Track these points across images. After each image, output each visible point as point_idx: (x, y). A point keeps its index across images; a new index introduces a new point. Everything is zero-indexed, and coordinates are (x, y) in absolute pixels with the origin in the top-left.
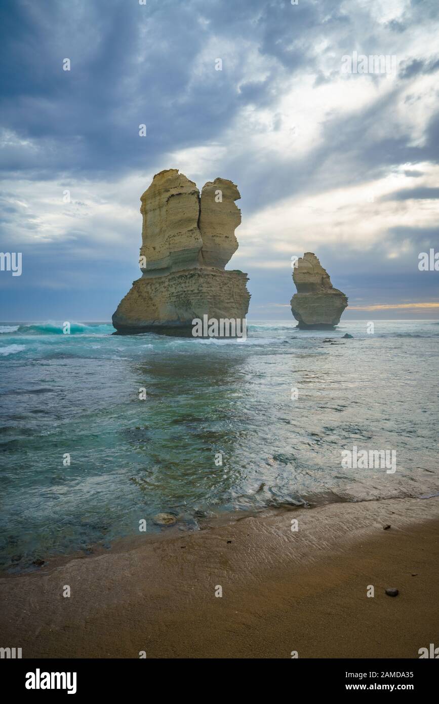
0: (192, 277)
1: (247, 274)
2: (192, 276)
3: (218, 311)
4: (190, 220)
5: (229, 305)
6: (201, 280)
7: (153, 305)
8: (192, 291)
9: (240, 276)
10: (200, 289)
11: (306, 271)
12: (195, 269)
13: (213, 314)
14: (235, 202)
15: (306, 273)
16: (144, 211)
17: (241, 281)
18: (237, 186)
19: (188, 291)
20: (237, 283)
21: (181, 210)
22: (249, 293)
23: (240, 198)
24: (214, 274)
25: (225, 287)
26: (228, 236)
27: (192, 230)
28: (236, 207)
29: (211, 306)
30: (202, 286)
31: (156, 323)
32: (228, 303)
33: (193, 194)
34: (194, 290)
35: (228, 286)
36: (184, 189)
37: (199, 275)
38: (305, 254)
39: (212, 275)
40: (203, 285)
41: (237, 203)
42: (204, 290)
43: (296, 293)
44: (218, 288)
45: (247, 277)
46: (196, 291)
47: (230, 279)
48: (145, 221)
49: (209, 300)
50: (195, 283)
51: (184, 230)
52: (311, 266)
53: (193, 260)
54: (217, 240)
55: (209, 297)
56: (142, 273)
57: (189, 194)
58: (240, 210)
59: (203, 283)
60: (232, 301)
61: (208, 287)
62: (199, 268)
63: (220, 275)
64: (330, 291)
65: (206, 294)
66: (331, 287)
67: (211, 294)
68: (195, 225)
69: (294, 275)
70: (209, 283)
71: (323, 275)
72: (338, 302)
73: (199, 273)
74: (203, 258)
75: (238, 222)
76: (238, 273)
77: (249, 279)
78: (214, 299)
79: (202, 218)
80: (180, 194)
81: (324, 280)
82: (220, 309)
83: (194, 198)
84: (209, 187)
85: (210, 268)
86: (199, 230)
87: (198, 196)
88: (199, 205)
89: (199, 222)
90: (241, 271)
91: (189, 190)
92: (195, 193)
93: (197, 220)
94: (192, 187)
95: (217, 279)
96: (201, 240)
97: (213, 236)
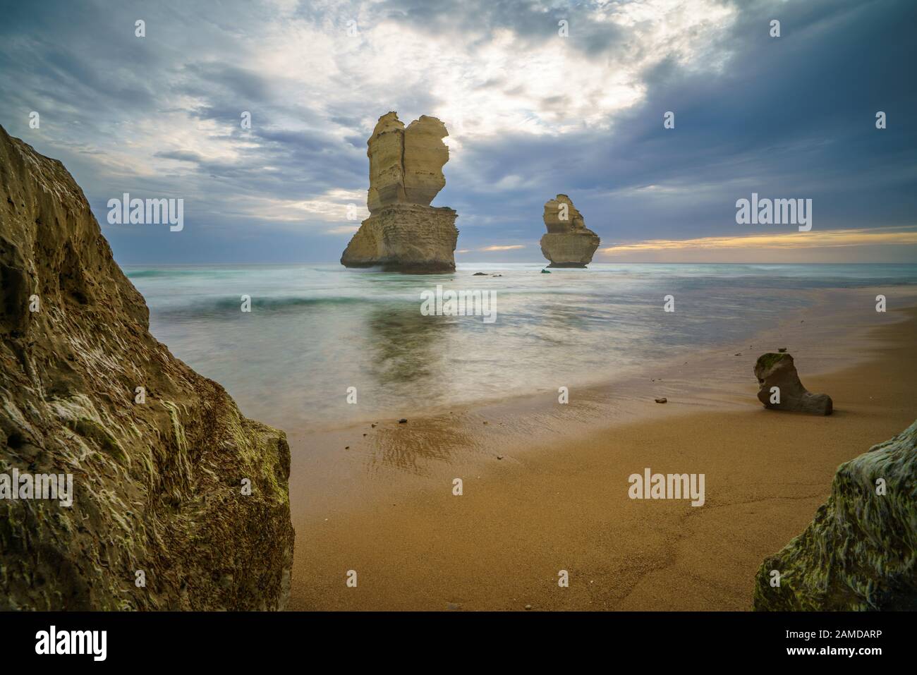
0: (389, 214)
1: (455, 211)
2: (390, 212)
3: (412, 246)
4: (392, 158)
5: (424, 241)
6: (397, 216)
7: (374, 243)
8: (390, 227)
9: (449, 213)
10: (395, 224)
11: (556, 212)
12: (392, 205)
13: (408, 249)
14: (442, 139)
15: (556, 214)
16: (370, 155)
17: (448, 218)
18: (444, 123)
19: (387, 227)
20: (444, 220)
21: (385, 149)
22: (457, 229)
23: (447, 135)
24: (413, 210)
25: (424, 223)
26: (434, 173)
27: (392, 168)
28: (444, 144)
29: (404, 241)
30: (396, 222)
31: (374, 260)
32: (424, 239)
33: (396, 132)
35: (429, 222)
36: (389, 128)
37: (395, 212)
38: (558, 196)
39: (411, 211)
40: (398, 221)
41: (445, 140)
42: (398, 226)
43: (546, 232)
44: (415, 224)
45: (456, 214)
46: (392, 227)
47: (434, 216)
48: (371, 163)
49: (402, 236)
50: (392, 219)
51: (387, 169)
53: (394, 197)
54: (422, 177)
55: (403, 233)
56: (370, 213)
57: (392, 132)
58: (448, 147)
59: (399, 219)
60: (431, 237)
61: (403, 223)
62: (397, 204)
63: (420, 211)
64: (581, 232)
65: (399, 230)
66: (582, 228)
67: (405, 230)
68: (398, 162)
69: (545, 216)
70: (405, 219)
71: (575, 216)
72: (586, 242)
73: (396, 209)
74: (406, 195)
75: (445, 159)
76: (447, 210)
77: (457, 216)
78: (409, 235)
79: (405, 156)
80: (384, 133)
81: (575, 221)
82: (414, 244)
83: (397, 137)
84: (412, 126)
85: (412, 205)
86: (401, 167)
87: (403, 134)
88: (403, 143)
89: (403, 160)
90: (449, 208)
91: (393, 129)
92: (398, 130)
93: (401, 157)
94: (397, 125)
95: (416, 215)
96: (398, 176)
97: (417, 173)
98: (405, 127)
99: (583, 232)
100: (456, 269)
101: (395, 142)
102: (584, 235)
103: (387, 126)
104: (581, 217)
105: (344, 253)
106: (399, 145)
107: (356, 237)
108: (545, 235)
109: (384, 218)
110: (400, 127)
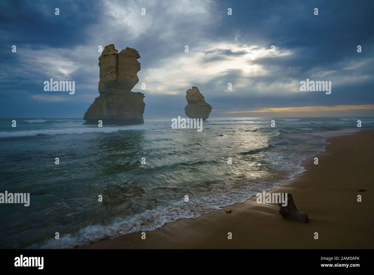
1: (144, 94)
2: (110, 94)
4: (111, 68)
6: (114, 96)
7: (102, 109)
8: (110, 102)
9: (140, 95)
10: (113, 100)
11: (192, 95)
12: (111, 91)
14: (137, 59)
15: (192, 96)
16: (100, 65)
17: (140, 98)
18: (138, 52)
20: (138, 99)
21: (108, 63)
22: (144, 103)
23: (140, 58)
24: (122, 93)
25: (128, 100)
26: (133, 75)
27: (112, 72)
28: (138, 62)
30: (114, 100)
32: (128, 108)
33: (113, 55)
34: (111, 101)
35: (130, 100)
36: (110, 52)
37: (113, 94)
38: (192, 87)
39: (122, 94)
43: (188, 104)
44: (123, 100)
45: (144, 96)
46: (111, 102)
47: (133, 97)
48: (100, 69)
50: (111, 98)
51: (109, 73)
52: (194, 92)
54: (127, 77)
55: (117, 105)
56: (100, 94)
57: (112, 55)
58: (140, 63)
59: (115, 98)
61: (117, 100)
62: (114, 90)
63: (126, 94)
64: (203, 104)
66: (204, 102)
67: (118, 103)
68: (114, 70)
69: (187, 97)
70: (118, 98)
71: (200, 97)
72: (206, 109)
73: (113, 93)
74: (119, 86)
75: (139, 69)
76: (139, 93)
77: (145, 97)
78: (120, 106)
79: (118, 66)
80: (108, 55)
81: (201, 99)
83: (114, 57)
84: (122, 52)
85: (122, 91)
86: (116, 72)
87: (117, 56)
88: (117, 60)
89: (117, 68)
90: (141, 93)
91: (112, 53)
92: (114, 54)
93: (116, 67)
94: (114, 51)
95: (124, 96)
96: (115, 77)
97: (124, 75)
98: (119, 52)
99: (204, 104)
100: (144, 122)
101: (113, 59)
102: (205, 105)
103: (109, 51)
104: (203, 97)
105: (85, 114)
106: (115, 61)
107: (92, 106)
108: (187, 105)
109: (107, 97)
110: (116, 52)
